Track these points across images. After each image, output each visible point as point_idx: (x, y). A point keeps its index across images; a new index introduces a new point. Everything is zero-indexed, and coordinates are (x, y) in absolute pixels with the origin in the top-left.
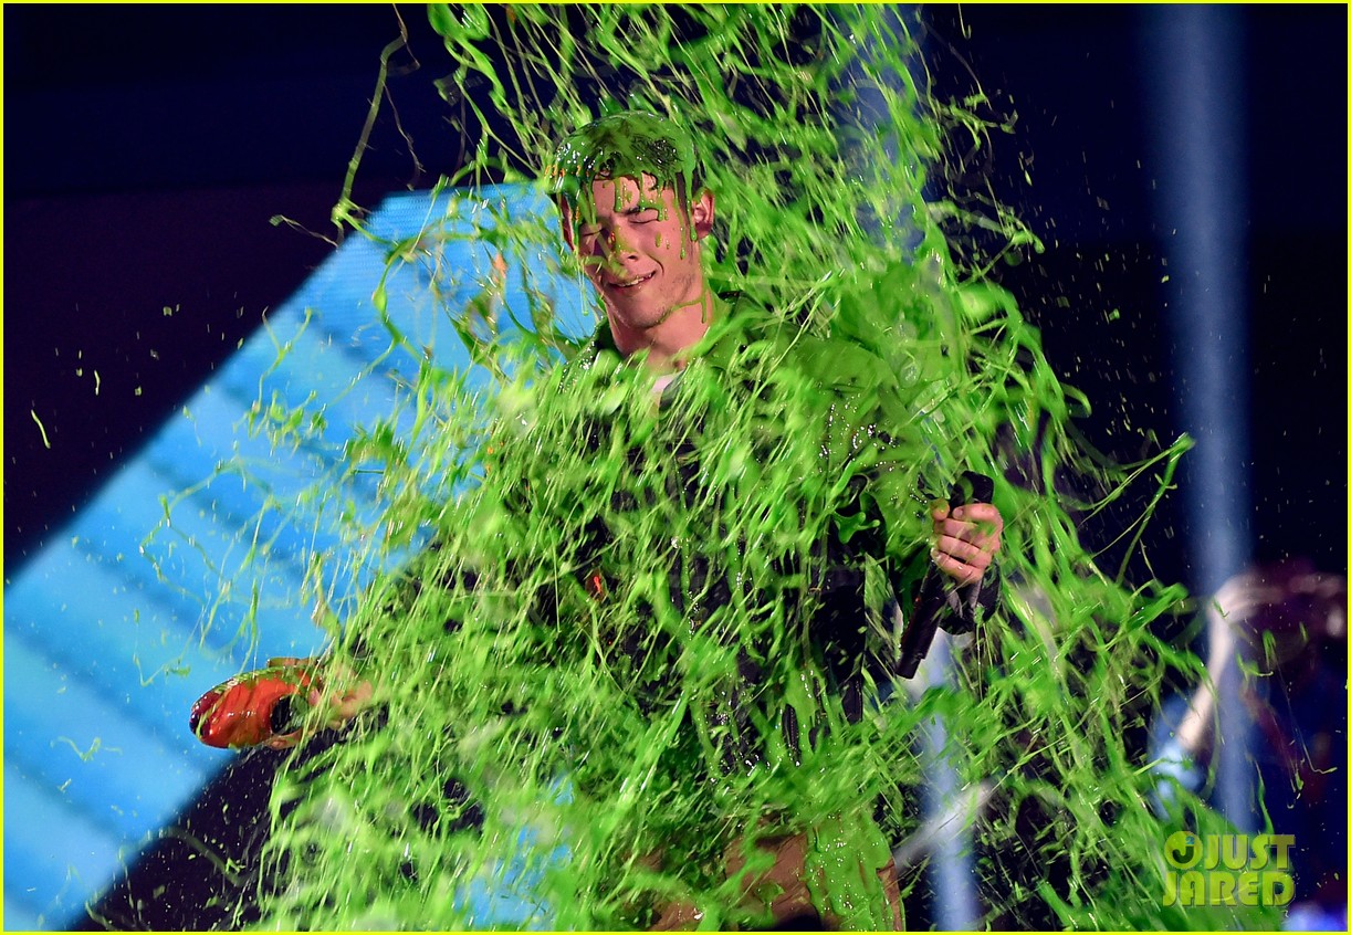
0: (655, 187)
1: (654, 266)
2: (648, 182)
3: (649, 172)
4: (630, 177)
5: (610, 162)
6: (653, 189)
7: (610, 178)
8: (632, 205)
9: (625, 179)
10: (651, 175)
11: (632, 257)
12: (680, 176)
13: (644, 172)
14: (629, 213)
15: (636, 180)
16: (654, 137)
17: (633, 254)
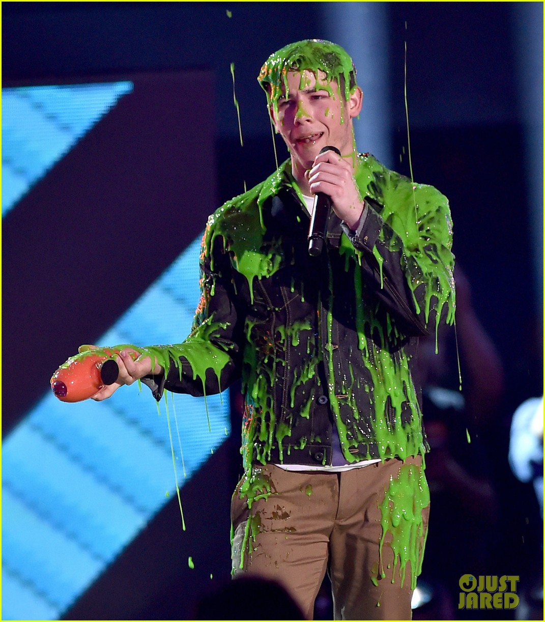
0: (326, 79)
1: (324, 129)
2: (321, 75)
3: (322, 70)
4: (310, 70)
5: (299, 61)
6: (324, 80)
7: (298, 70)
8: (311, 86)
9: (307, 72)
10: (323, 71)
11: (308, 121)
12: (342, 75)
13: (319, 69)
14: (309, 92)
15: (314, 73)
16: (328, 51)
17: (308, 118)
